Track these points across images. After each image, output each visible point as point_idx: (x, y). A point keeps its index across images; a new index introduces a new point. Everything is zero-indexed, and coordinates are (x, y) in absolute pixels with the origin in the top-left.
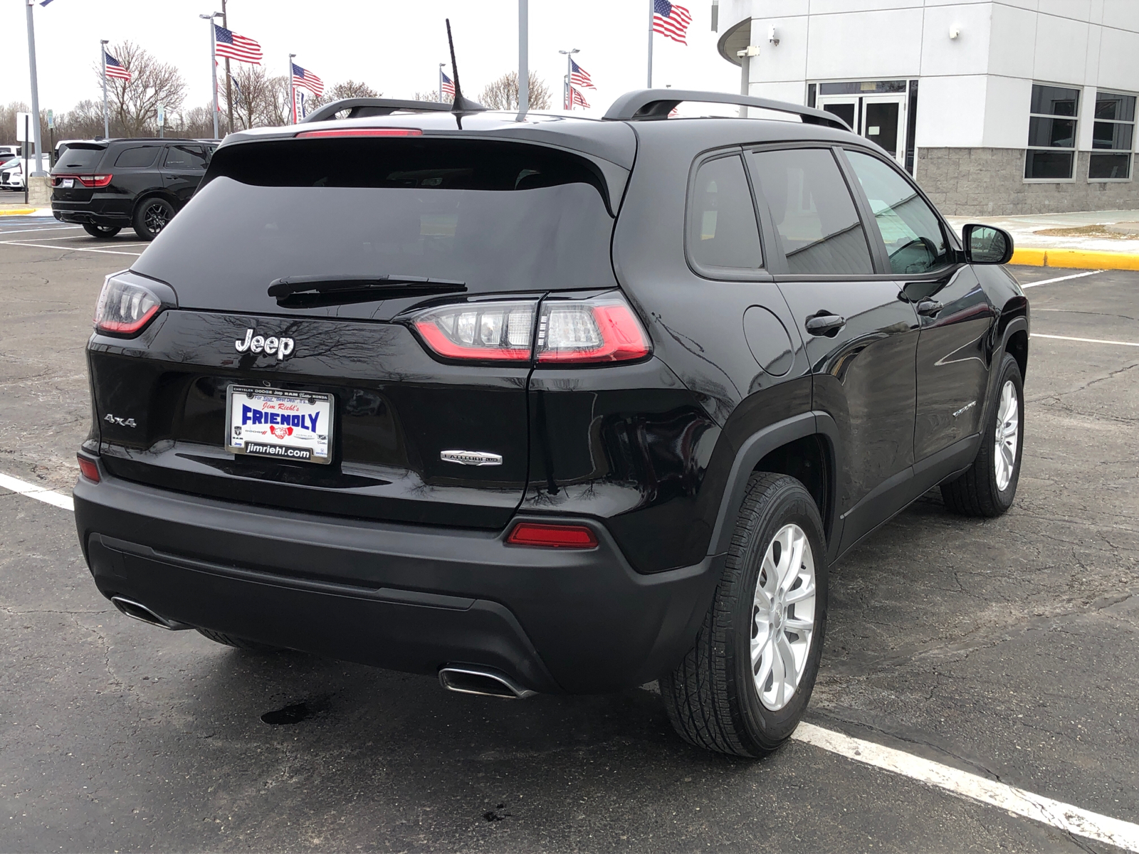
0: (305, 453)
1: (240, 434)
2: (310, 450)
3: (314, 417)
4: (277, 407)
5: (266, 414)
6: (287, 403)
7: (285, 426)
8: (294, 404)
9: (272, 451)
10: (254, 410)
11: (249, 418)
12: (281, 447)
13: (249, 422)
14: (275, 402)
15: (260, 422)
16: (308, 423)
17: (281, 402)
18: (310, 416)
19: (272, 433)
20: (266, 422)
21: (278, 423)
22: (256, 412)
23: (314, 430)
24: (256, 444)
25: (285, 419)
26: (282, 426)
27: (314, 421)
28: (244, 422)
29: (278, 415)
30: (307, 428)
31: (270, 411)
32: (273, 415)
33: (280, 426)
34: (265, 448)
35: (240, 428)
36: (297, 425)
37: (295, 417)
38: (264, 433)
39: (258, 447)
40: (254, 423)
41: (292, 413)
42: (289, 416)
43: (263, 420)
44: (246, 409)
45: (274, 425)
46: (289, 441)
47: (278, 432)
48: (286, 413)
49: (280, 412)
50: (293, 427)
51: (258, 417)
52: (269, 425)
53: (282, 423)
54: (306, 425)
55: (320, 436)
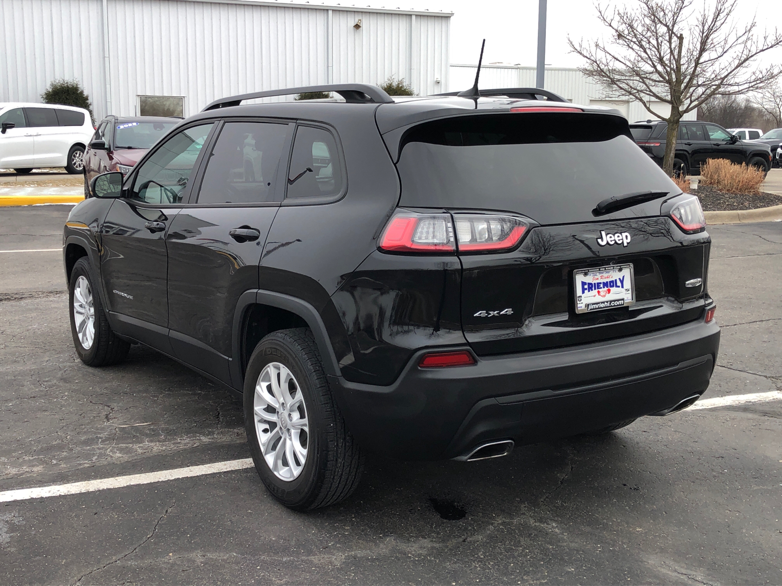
0: (621, 302)
1: (581, 300)
2: (623, 299)
3: (622, 279)
4: (600, 278)
5: (595, 284)
6: (605, 275)
7: (606, 289)
8: (609, 274)
9: (602, 305)
10: (588, 283)
11: (586, 289)
12: (607, 302)
13: (586, 291)
14: (599, 276)
15: (592, 290)
16: (619, 284)
17: (602, 275)
18: (620, 279)
19: (599, 295)
20: (595, 289)
21: (601, 288)
22: (589, 284)
23: (623, 287)
24: (593, 304)
25: (605, 284)
26: (604, 289)
27: (622, 282)
28: (583, 292)
29: (601, 283)
30: (619, 287)
31: (596, 282)
32: (598, 284)
33: (603, 289)
34: (598, 305)
35: (581, 296)
36: (613, 286)
37: (610, 282)
38: (595, 296)
39: (594, 306)
40: (589, 291)
41: (608, 280)
42: (607, 282)
43: (593, 288)
44: (583, 284)
45: (600, 290)
46: (610, 297)
47: (602, 293)
48: (605, 281)
49: (602, 281)
50: (610, 288)
51: (591, 287)
52: (597, 290)
53: (604, 287)
54: (618, 285)
55: (626, 290)
